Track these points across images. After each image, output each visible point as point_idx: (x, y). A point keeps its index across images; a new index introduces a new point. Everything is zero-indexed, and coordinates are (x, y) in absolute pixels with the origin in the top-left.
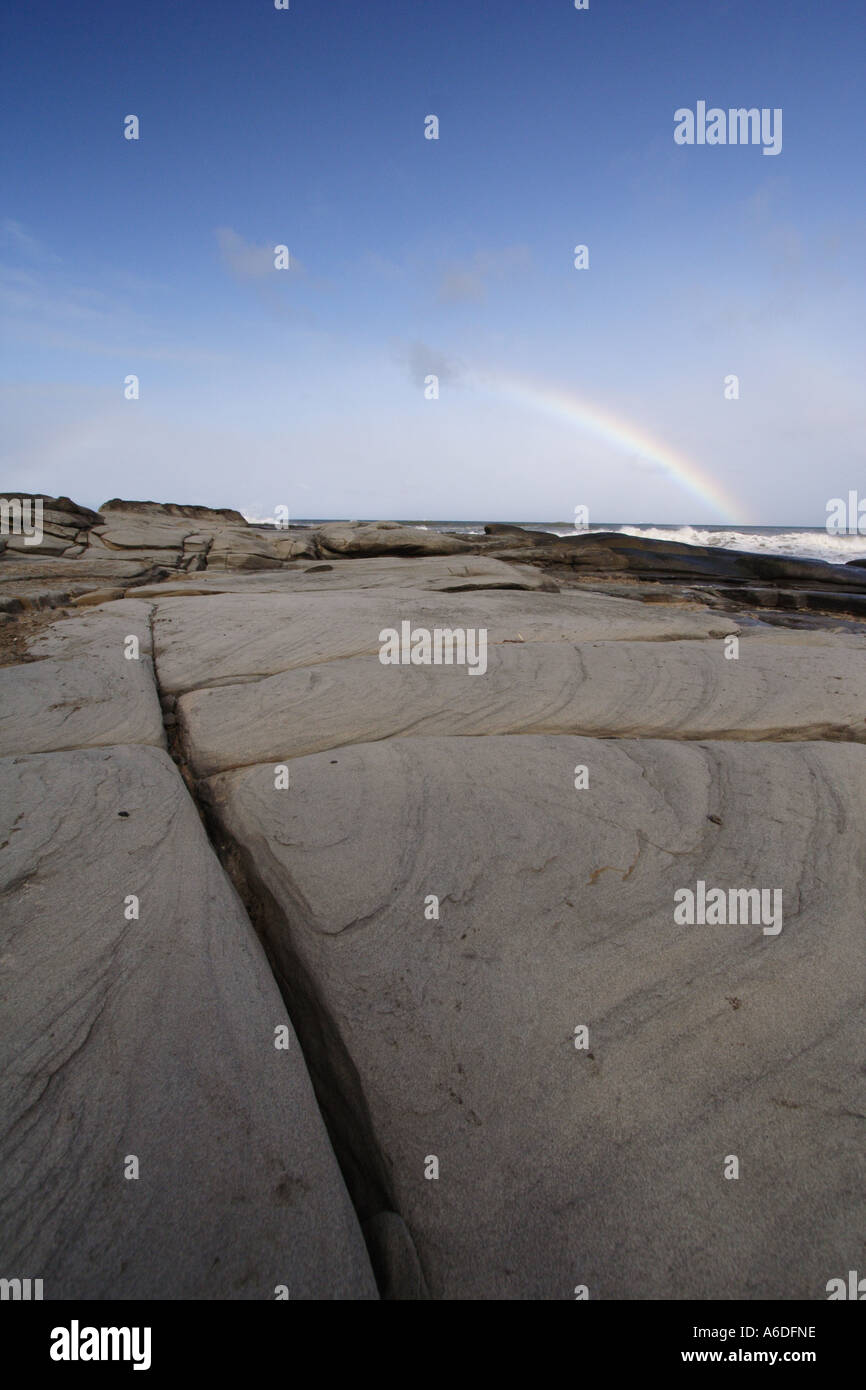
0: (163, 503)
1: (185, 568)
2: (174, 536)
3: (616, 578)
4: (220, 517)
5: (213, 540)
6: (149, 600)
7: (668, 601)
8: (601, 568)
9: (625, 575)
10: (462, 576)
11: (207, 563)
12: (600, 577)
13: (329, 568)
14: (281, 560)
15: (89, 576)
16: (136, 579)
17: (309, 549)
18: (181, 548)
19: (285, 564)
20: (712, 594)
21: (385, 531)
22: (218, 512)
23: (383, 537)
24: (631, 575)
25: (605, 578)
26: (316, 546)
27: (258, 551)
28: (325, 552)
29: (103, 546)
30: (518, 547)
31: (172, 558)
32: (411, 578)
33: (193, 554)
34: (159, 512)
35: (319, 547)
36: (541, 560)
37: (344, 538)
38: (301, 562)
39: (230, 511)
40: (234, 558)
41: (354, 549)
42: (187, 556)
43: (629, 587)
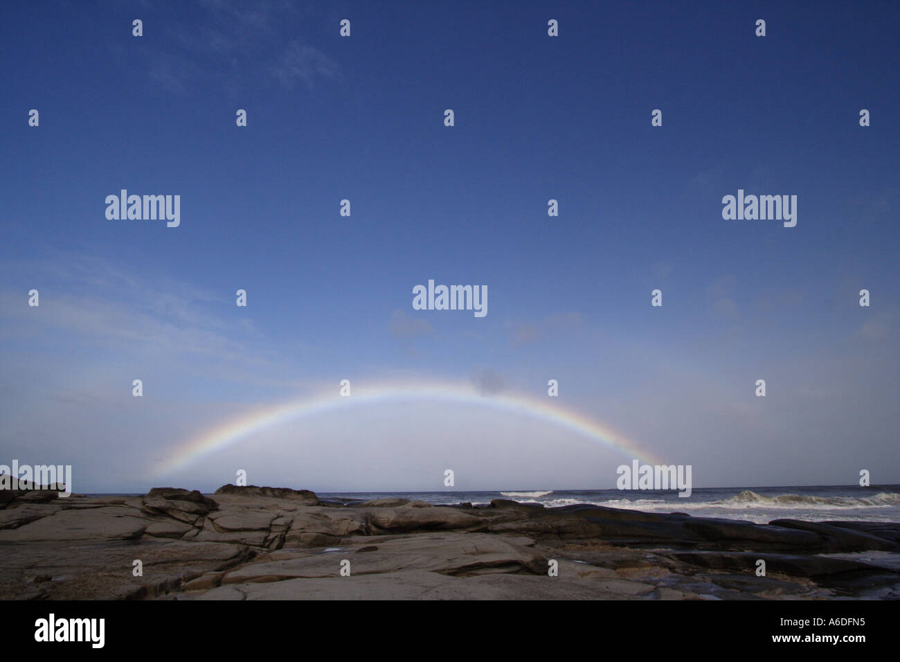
0: (261, 486)
1: (268, 547)
2: (263, 519)
3: (594, 544)
4: (300, 496)
5: (292, 521)
6: (240, 585)
7: (637, 566)
8: (581, 536)
9: (600, 541)
10: (473, 554)
11: (285, 542)
12: (581, 544)
13: (375, 549)
14: (340, 536)
15: (199, 560)
16: (232, 560)
17: (362, 526)
18: (267, 530)
19: (343, 540)
20: (670, 558)
21: (418, 509)
22: (299, 493)
23: (416, 515)
24: (606, 542)
25: (586, 545)
26: (367, 523)
27: (324, 529)
28: (373, 529)
29: (213, 529)
30: (516, 520)
31: (261, 538)
32: (435, 557)
33: (276, 534)
34: (257, 494)
35: (370, 524)
36: (535, 531)
37: (387, 516)
38: (355, 538)
39: (307, 491)
40: (305, 536)
41: (395, 526)
42: (272, 536)
43: (603, 555)
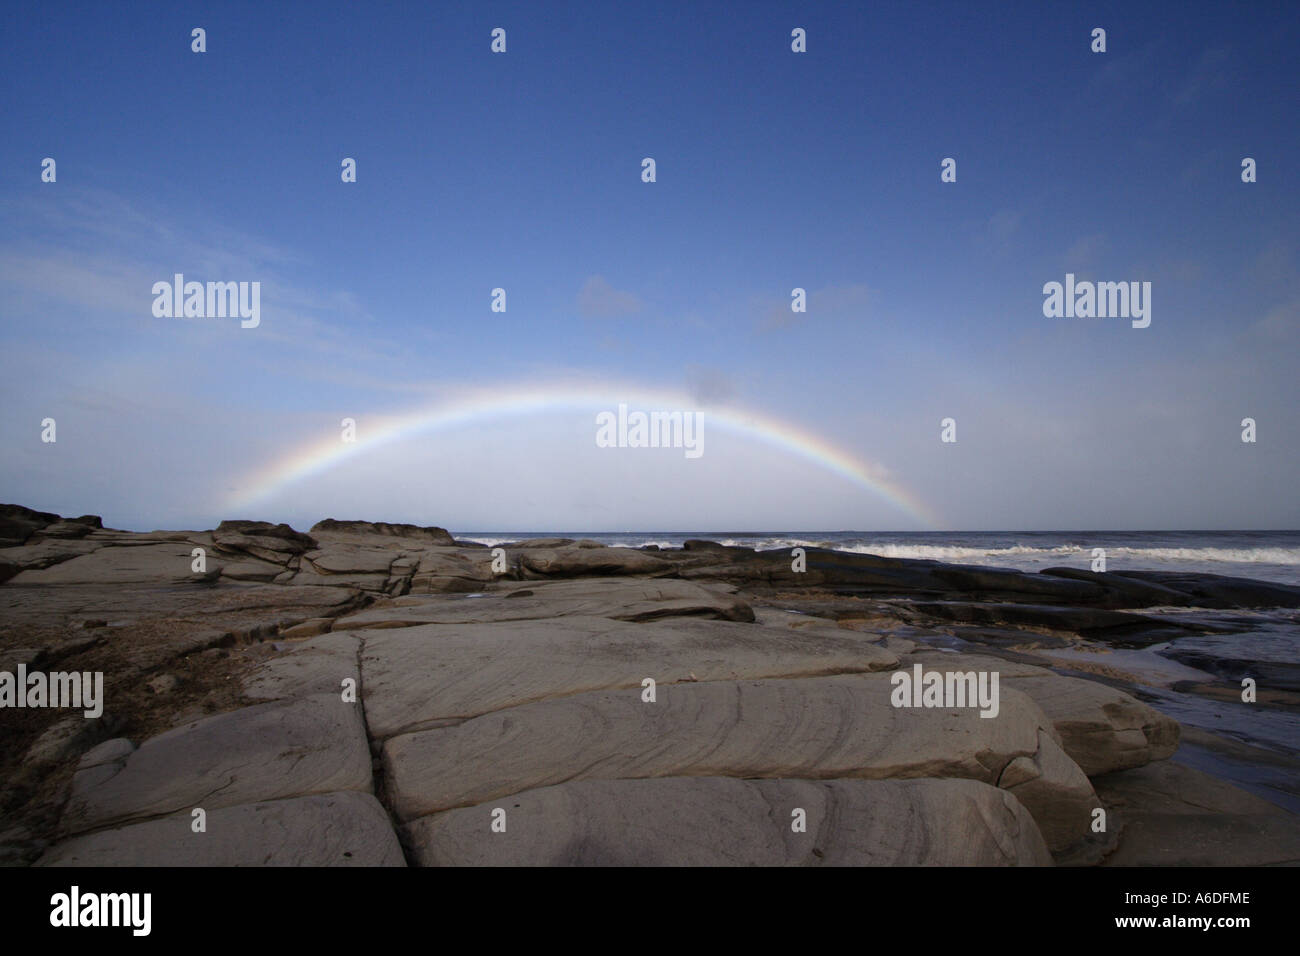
0: (374, 522)
1: (389, 592)
2: (380, 559)
3: (813, 593)
4: (428, 535)
5: (419, 563)
6: (354, 632)
7: (864, 617)
8: (799, 584)
9: (821, 590)
10: (657, 600)
11: (411, 587)
12: (797, 593)
13: (530, 593)
14: (484, 581)
15: (298, 605)
16: (343, 607)
17: (512, 569)
18: (388, 572)
19: (488, 585)
20: (908, 609)
21: (586, 550)
22: (426, 530)
23: (585, 557)
24: (829, 590)
25: (803, 593)
26: (519, 566)
27: (462, 573)
28: (528, 573)
29: (314, 572)
30: (715, 564)
31: (378, 582)
32: (607, 604)
33: (399, 577)
34: (369, 531)
35: (522, 567)
36: (739, 577)
37: (546, 558)
38: (504, 583)
39: (437, 529)
40: (438, 581)
41: (556, 569)
42: (393, 579)
43: (824, 604)
